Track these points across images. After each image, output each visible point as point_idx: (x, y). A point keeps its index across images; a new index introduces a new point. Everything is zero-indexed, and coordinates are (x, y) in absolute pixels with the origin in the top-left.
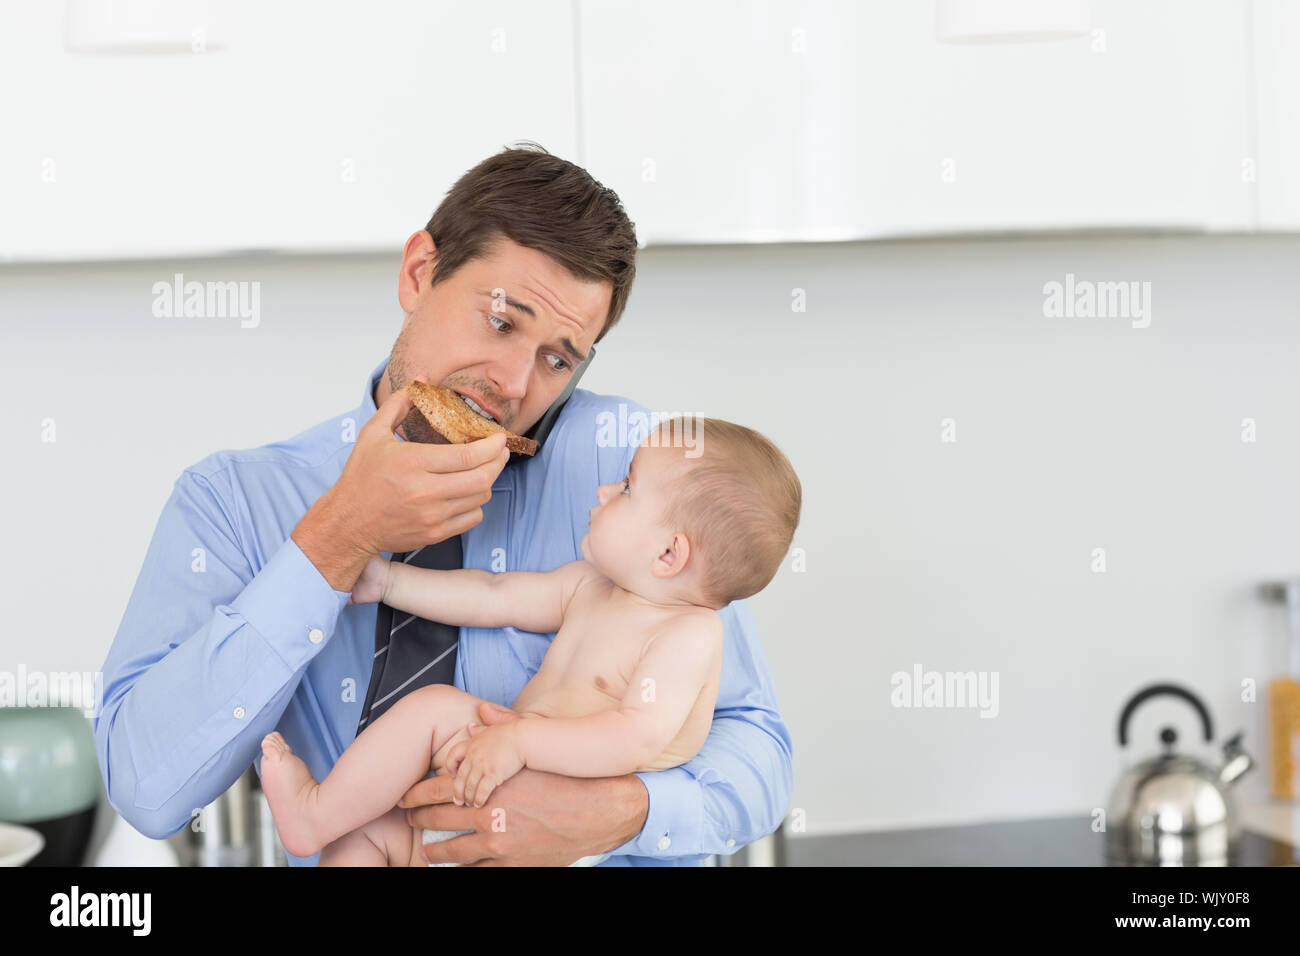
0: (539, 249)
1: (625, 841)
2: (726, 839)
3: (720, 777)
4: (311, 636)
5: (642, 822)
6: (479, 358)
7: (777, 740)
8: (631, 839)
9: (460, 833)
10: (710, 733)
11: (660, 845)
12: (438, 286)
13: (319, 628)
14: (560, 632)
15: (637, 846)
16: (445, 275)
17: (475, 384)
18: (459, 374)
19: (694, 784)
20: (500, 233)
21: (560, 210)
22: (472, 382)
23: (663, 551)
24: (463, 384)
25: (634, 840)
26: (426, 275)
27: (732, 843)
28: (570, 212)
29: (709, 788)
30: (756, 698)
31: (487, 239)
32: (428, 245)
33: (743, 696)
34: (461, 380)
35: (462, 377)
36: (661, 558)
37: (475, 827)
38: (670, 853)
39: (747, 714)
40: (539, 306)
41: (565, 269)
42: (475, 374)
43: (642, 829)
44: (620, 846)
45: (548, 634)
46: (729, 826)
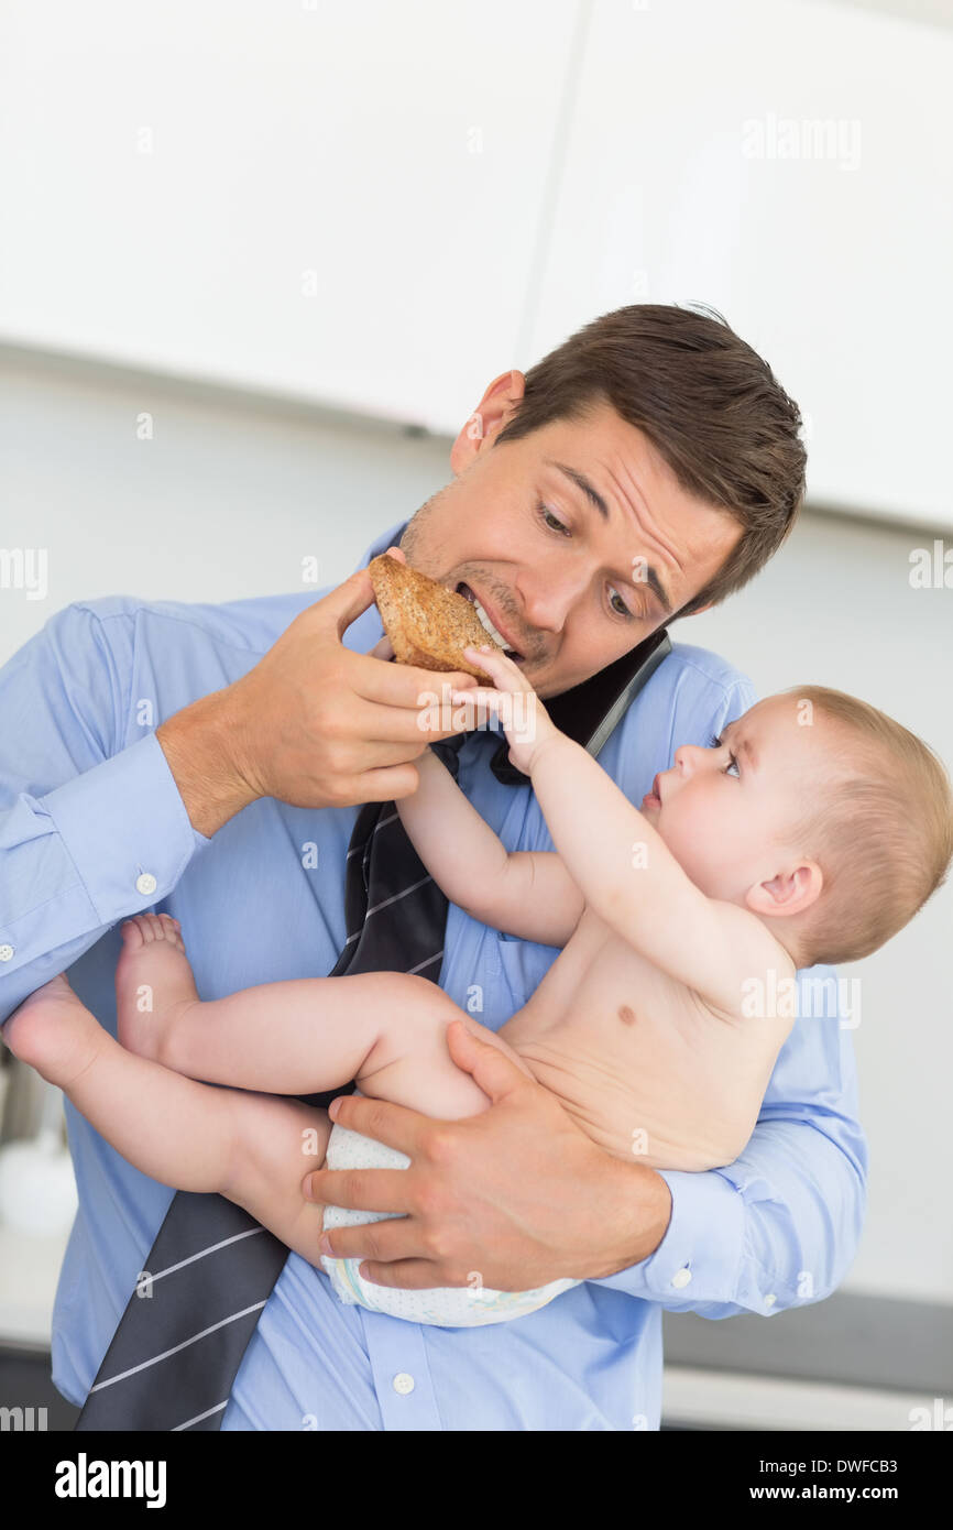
0: (644, 429)
1: (627, 1263)
2: (766, 1293)
3: (774, 1193)
4: (141, 881)
5: (657, 1241)
6: (512, 554)
7: (852, 1162)
8: (636, 1264)
9: (383, 1216)
10: (753, 1137)
11: (674, 1281)
12: (499, 446)
13: (153, 872)
14: (566, 948)
15: (644, 1276)
16: (516, 433)
17: (494, 587)
18: (480, 566)
19: (734, 1196)
20: (603, 394)
21: (695, 389)
22: (494, 582)
23: (771, 877)
24: (480, 581)
25: (643, 1264)
26: (496, 428)
27: (771, 1299)
28: (709, 396)
29: (754, 1206)
30: (833, 1101)
31: (583, 397)
32: (516, 392)
33: (815, 1093)
34: (480, 575)
35: (482, 572)
36: (763, 885)
37: (412, 1210)
38: (688, 1295)
39: (819, 1120)
40: (617, 505)
41: (671, 470)
42: (501, 574)
43: (655, 1250)
44: (617, 1273)
45: (555, 946)
46: (774, 1271)
